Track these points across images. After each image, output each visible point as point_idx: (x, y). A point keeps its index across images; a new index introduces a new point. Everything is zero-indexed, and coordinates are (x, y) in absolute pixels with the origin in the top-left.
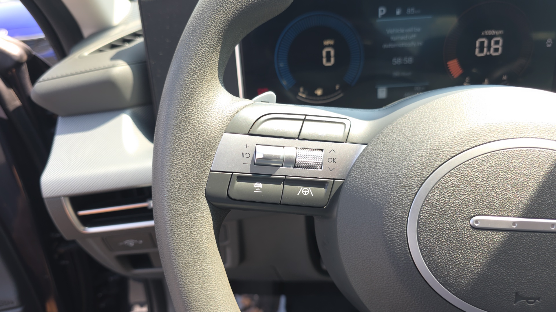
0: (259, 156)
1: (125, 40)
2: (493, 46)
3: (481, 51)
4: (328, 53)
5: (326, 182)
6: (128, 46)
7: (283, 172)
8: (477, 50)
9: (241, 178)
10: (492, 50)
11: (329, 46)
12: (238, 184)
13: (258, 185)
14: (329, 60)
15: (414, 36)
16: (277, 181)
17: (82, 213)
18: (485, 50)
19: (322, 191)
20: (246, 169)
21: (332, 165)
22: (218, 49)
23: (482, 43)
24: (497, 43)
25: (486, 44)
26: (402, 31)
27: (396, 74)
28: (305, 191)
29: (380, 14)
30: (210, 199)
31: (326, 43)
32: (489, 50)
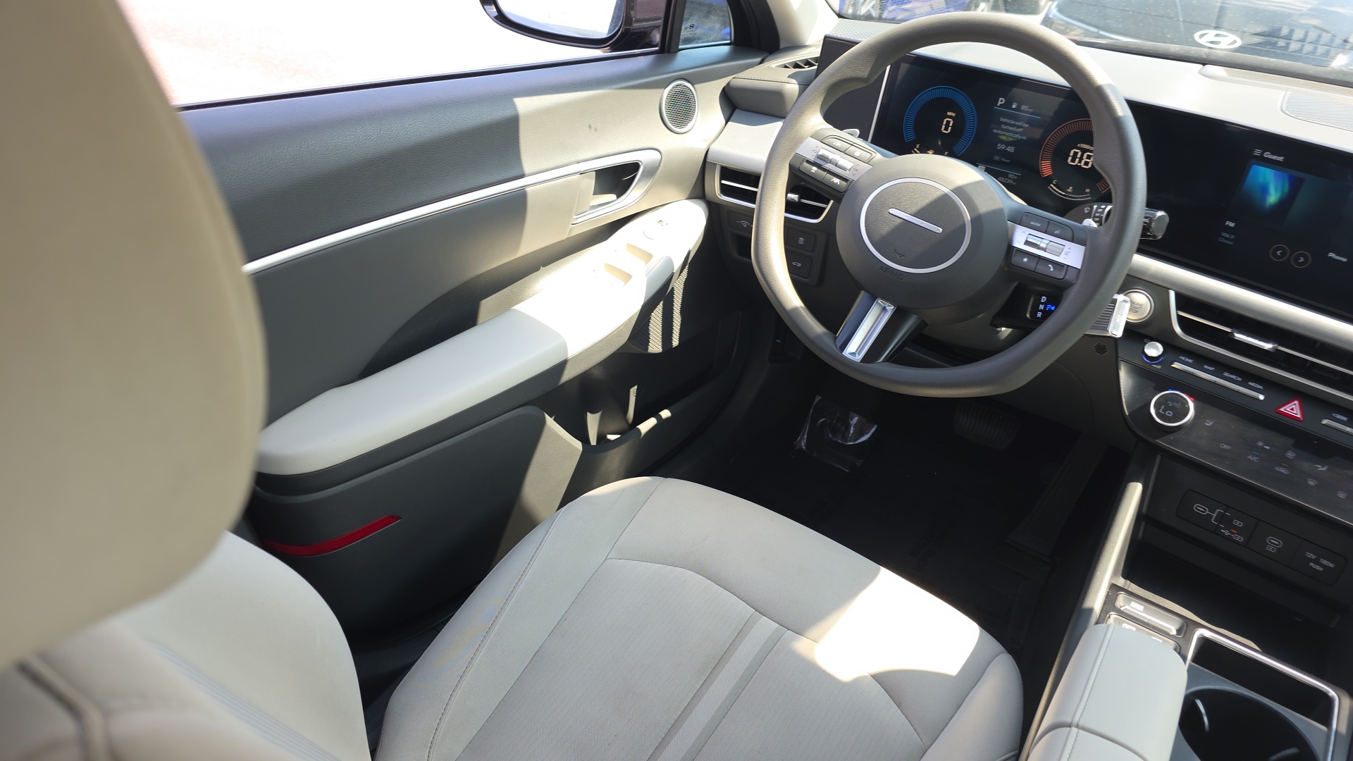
0: (820, 153)
1: (808, 63)
2: (1085, 159)
3: (1073, 160)
4: (948, 122)
5: (848, 180)
6: (807, 69)
7: (829, 166)
8: (1070, 158)
9: (808, 162)
10: (1083, 162)
11: (950, 117)
12: (805, 163)
13: (814, 169)
14: (946, 129)
15: (1021, 130)
16: (824, 170)
17: (723, 182)
18: (1077, 160)
19: (844, 183)
20: (812, 158)
21: (855, 172)
22: (824, 96)
23: (1076, 153)
24: (1089, 157)
25: (1079, 156)
26: (1013, 122)
27: (997, 158)
28: (836, 181)
29: (999, 103)
30: (791, 166)
31: (949, 114)
32: (1080, 162)
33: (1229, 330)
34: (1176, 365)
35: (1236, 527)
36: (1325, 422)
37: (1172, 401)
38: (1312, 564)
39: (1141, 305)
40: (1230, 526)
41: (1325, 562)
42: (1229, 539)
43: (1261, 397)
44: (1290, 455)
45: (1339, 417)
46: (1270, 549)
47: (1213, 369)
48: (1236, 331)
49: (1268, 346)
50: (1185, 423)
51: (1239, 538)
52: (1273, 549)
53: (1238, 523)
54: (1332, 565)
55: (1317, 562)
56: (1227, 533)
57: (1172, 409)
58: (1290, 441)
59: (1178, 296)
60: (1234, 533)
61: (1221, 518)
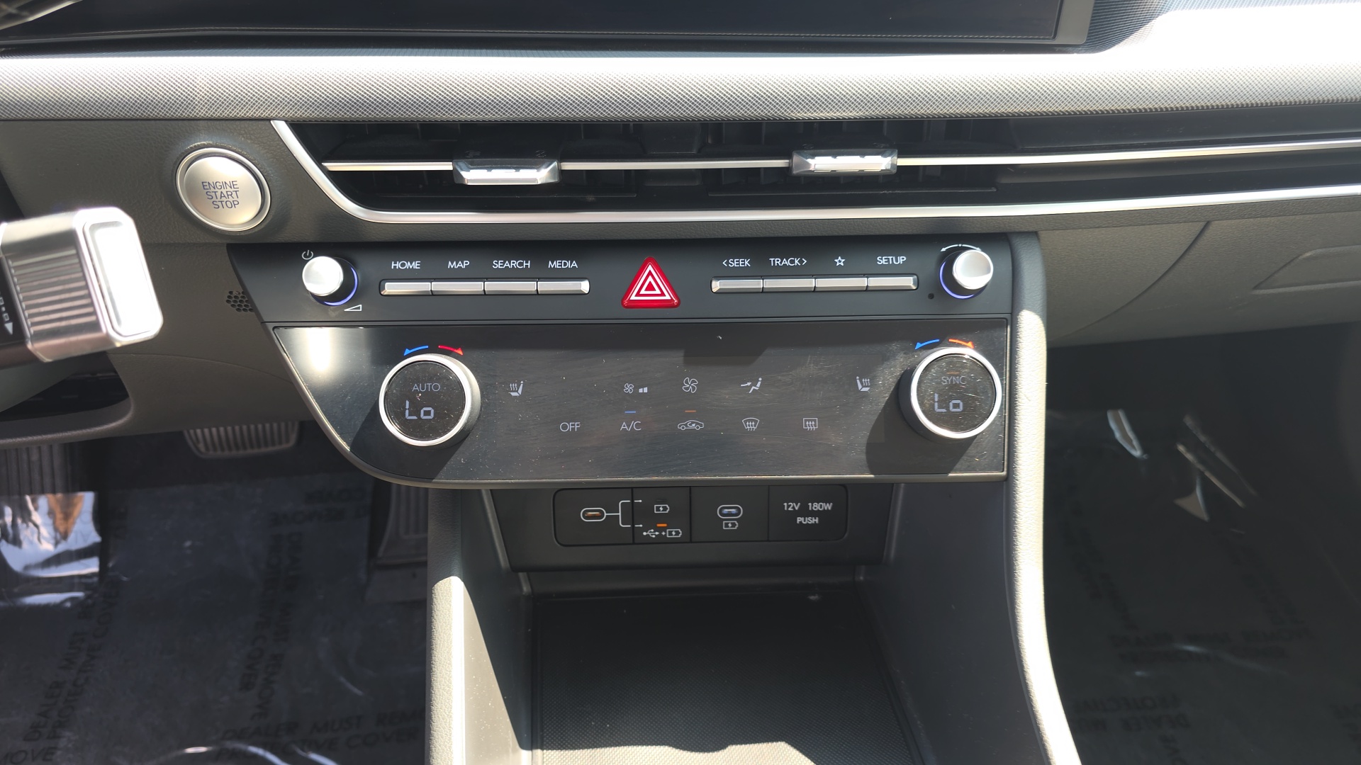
33: (447, 166)
34: (391, 288)
35: (661, 518)
36: (716, 286)
37: (417, 381)
38: (799, 520)
39: (233, 184)
40: (652, 521)
41: (816, 506)
42: (661, 541)
43: (585, 286)
44: (690, 385)
45: (734, 263)
46: (730, 525)
47: (466, 263)
48: (461, 164)
49: (539, 175)
50: (468, 420)
51: (675, 533)
52: (734, 525)
53: (661, 509)
54: (828, 507)
55: (805, 512)
56: (652, 534)
57: (430, 399)
58: (676, 357)
59: (299, 128)
60: (664, 529)
61: (632, 513)
